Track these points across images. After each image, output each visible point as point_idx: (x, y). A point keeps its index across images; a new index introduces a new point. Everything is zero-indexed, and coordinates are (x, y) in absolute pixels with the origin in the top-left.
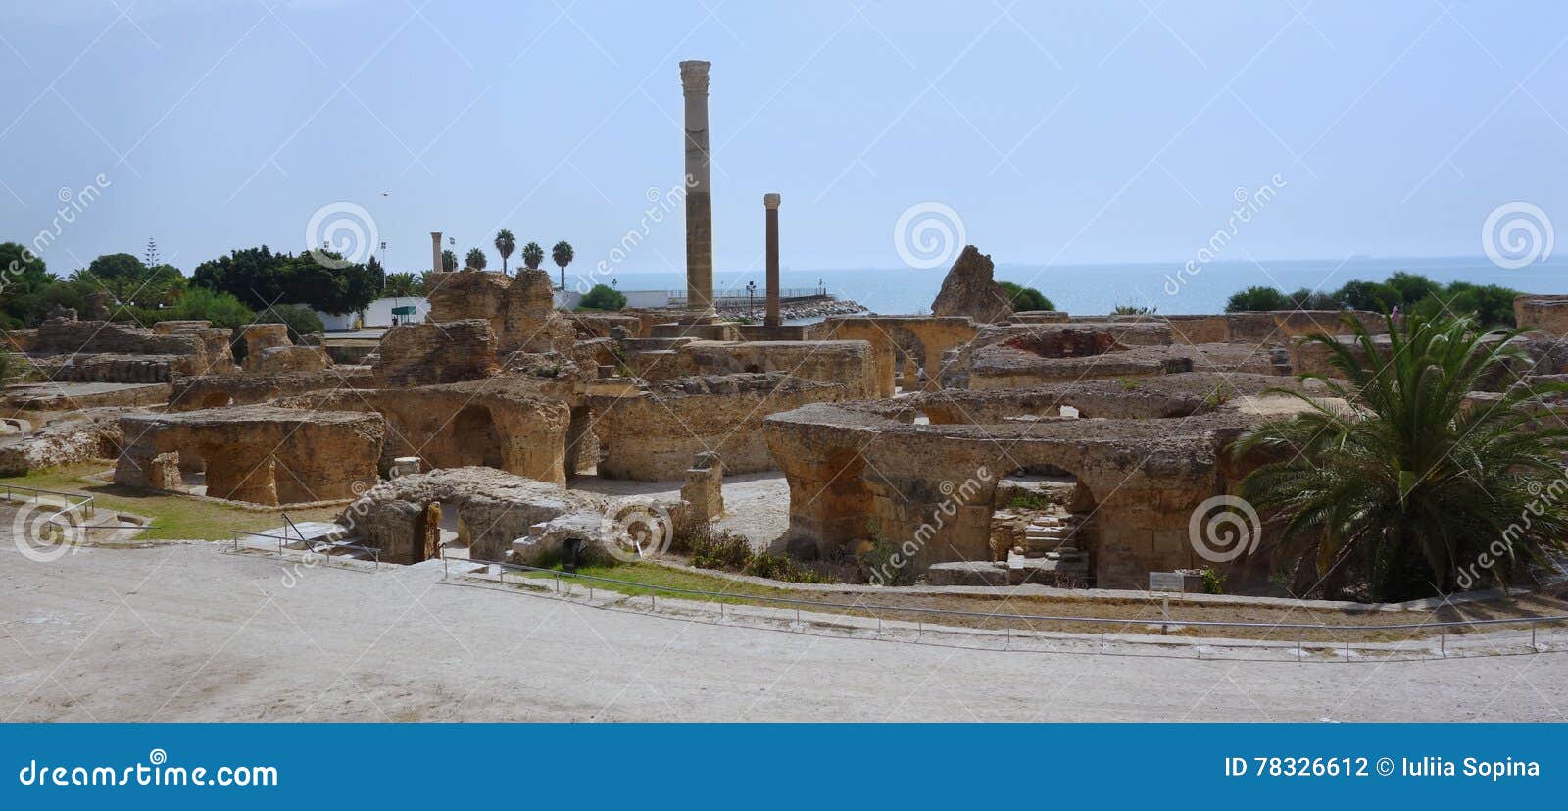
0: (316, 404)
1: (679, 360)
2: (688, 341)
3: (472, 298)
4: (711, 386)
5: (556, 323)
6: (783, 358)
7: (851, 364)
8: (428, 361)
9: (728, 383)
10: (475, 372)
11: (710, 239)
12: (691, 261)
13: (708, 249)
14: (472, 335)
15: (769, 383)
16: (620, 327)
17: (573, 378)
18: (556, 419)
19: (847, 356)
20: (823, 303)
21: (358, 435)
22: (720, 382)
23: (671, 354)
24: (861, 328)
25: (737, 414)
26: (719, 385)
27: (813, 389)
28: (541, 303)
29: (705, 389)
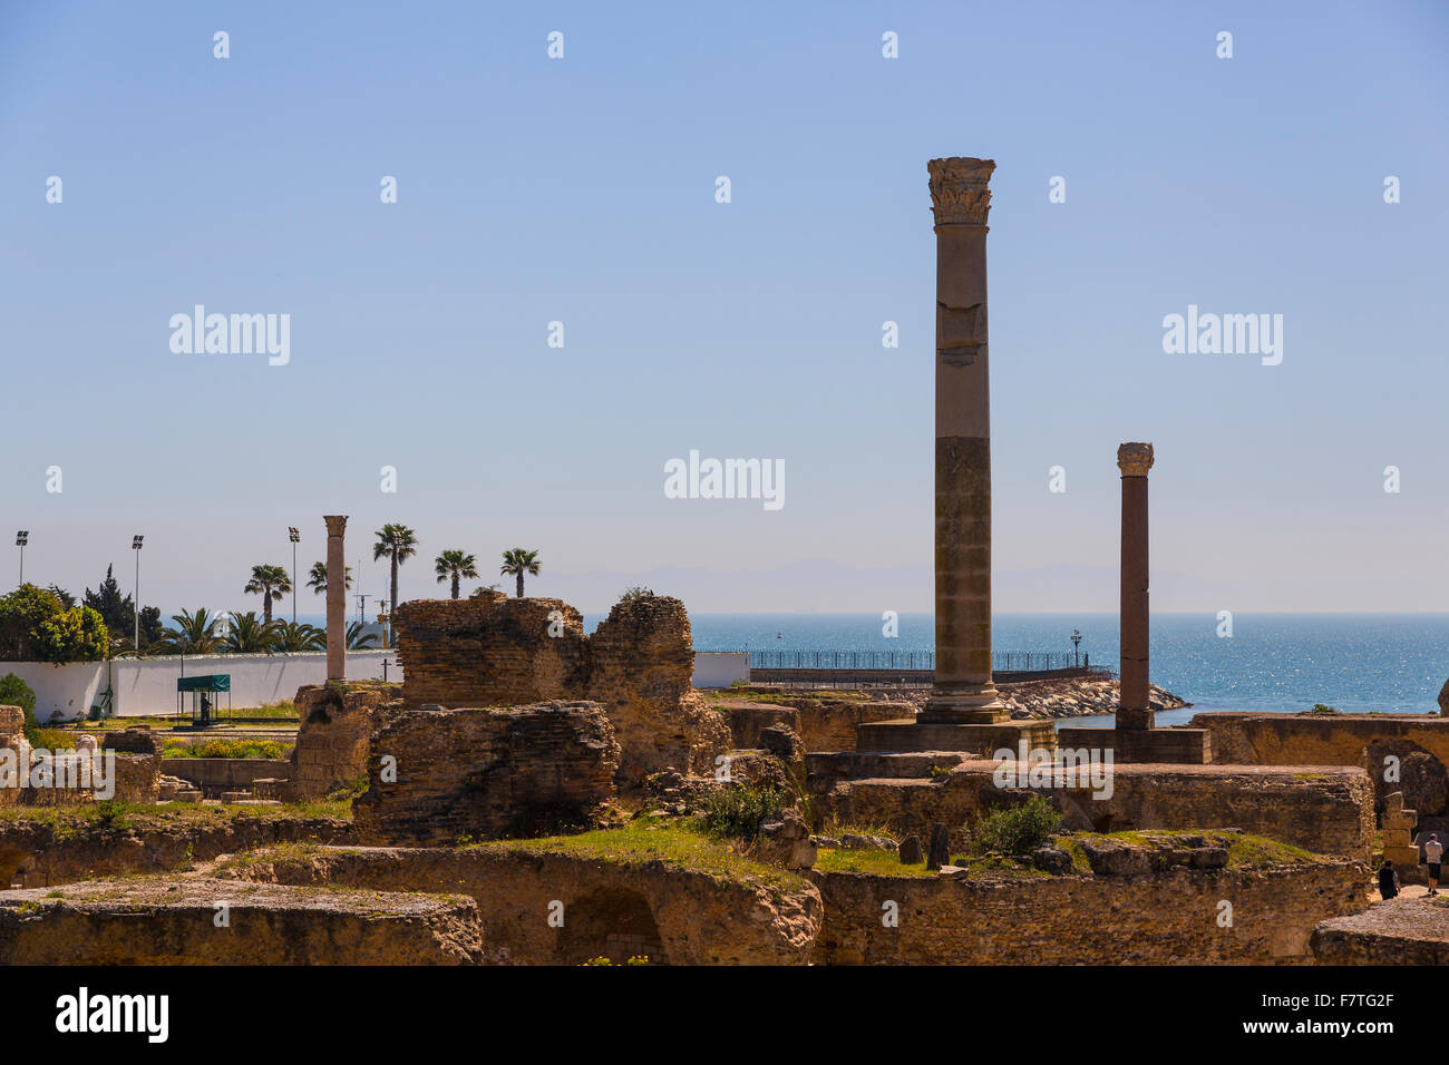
0: (290, 875)
1: (947, 801)
2: (957, 761)
3: (498, 658)
4: (1096, 860)
5: (700, 715)
6: (1182, 801)
7: (1334, 816)
8: (475, 789)
9: (1127, 851)
10: (575, 816)
11: (988, 540)
12: (946, 584)
13: (982, 559)
14: (572, 735)
15: (1214, 855)
16: (780, 726)
17: (791, 833)
18: (799, 920)
19: (1328, 801)
20: (1085, 685)
21: (440, 944)
22: (1111, 849)
23: (927, 788)
24: (1312, 740)
25: (1147, 921)
26: (1109, 856)
27: (1308, 871)
28: (669, 669)
29: (1083, 865)
